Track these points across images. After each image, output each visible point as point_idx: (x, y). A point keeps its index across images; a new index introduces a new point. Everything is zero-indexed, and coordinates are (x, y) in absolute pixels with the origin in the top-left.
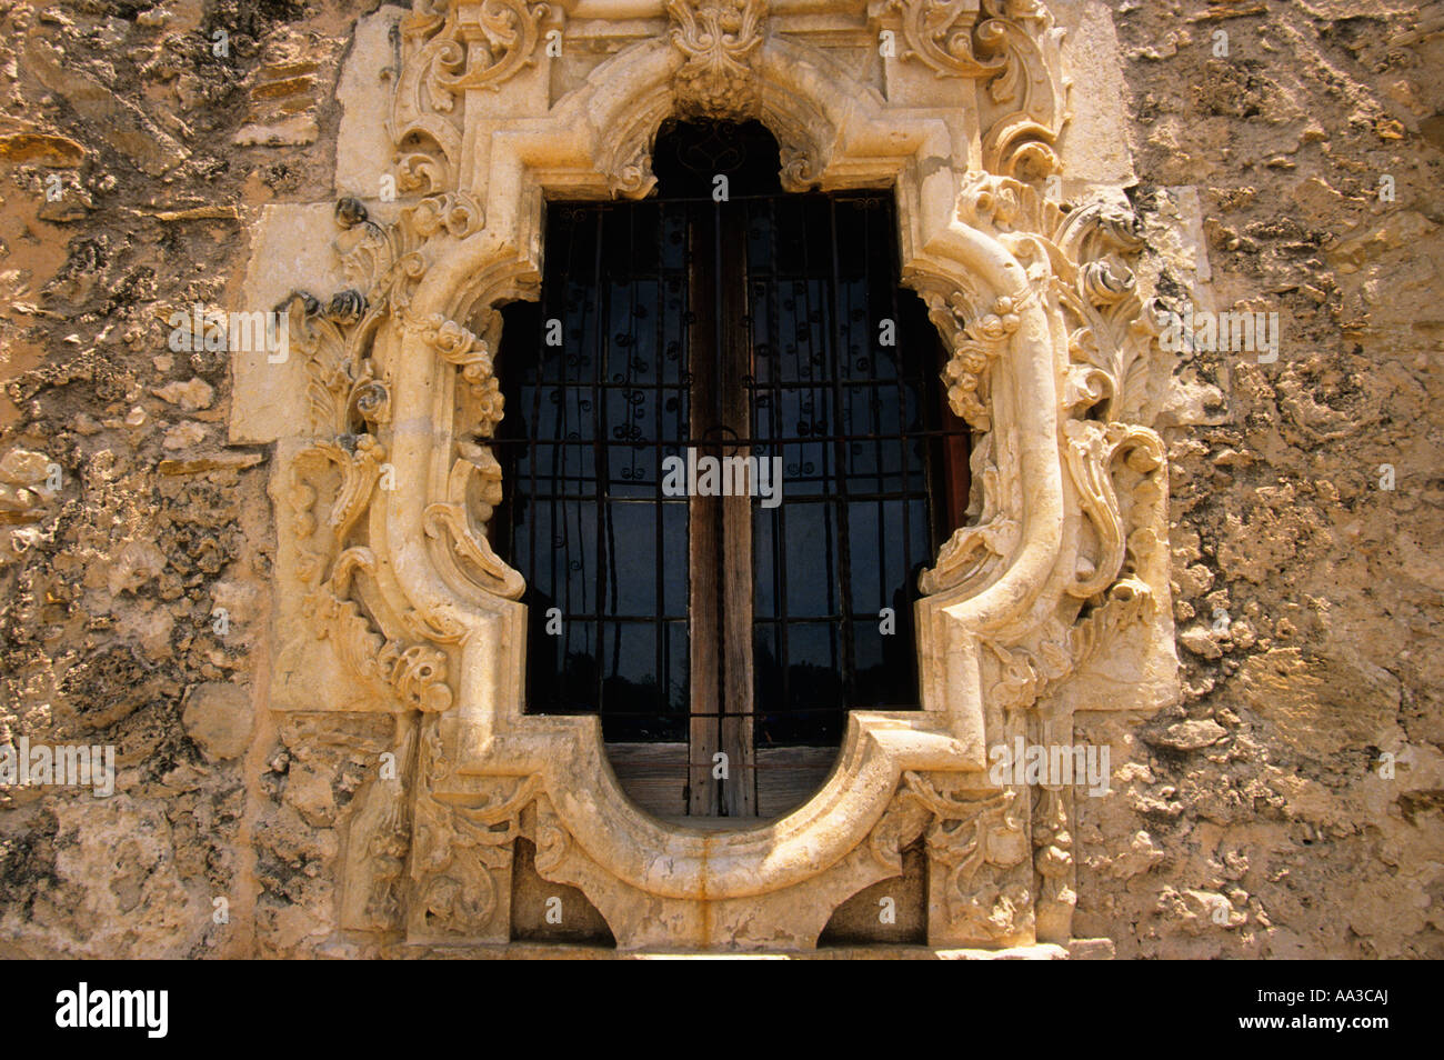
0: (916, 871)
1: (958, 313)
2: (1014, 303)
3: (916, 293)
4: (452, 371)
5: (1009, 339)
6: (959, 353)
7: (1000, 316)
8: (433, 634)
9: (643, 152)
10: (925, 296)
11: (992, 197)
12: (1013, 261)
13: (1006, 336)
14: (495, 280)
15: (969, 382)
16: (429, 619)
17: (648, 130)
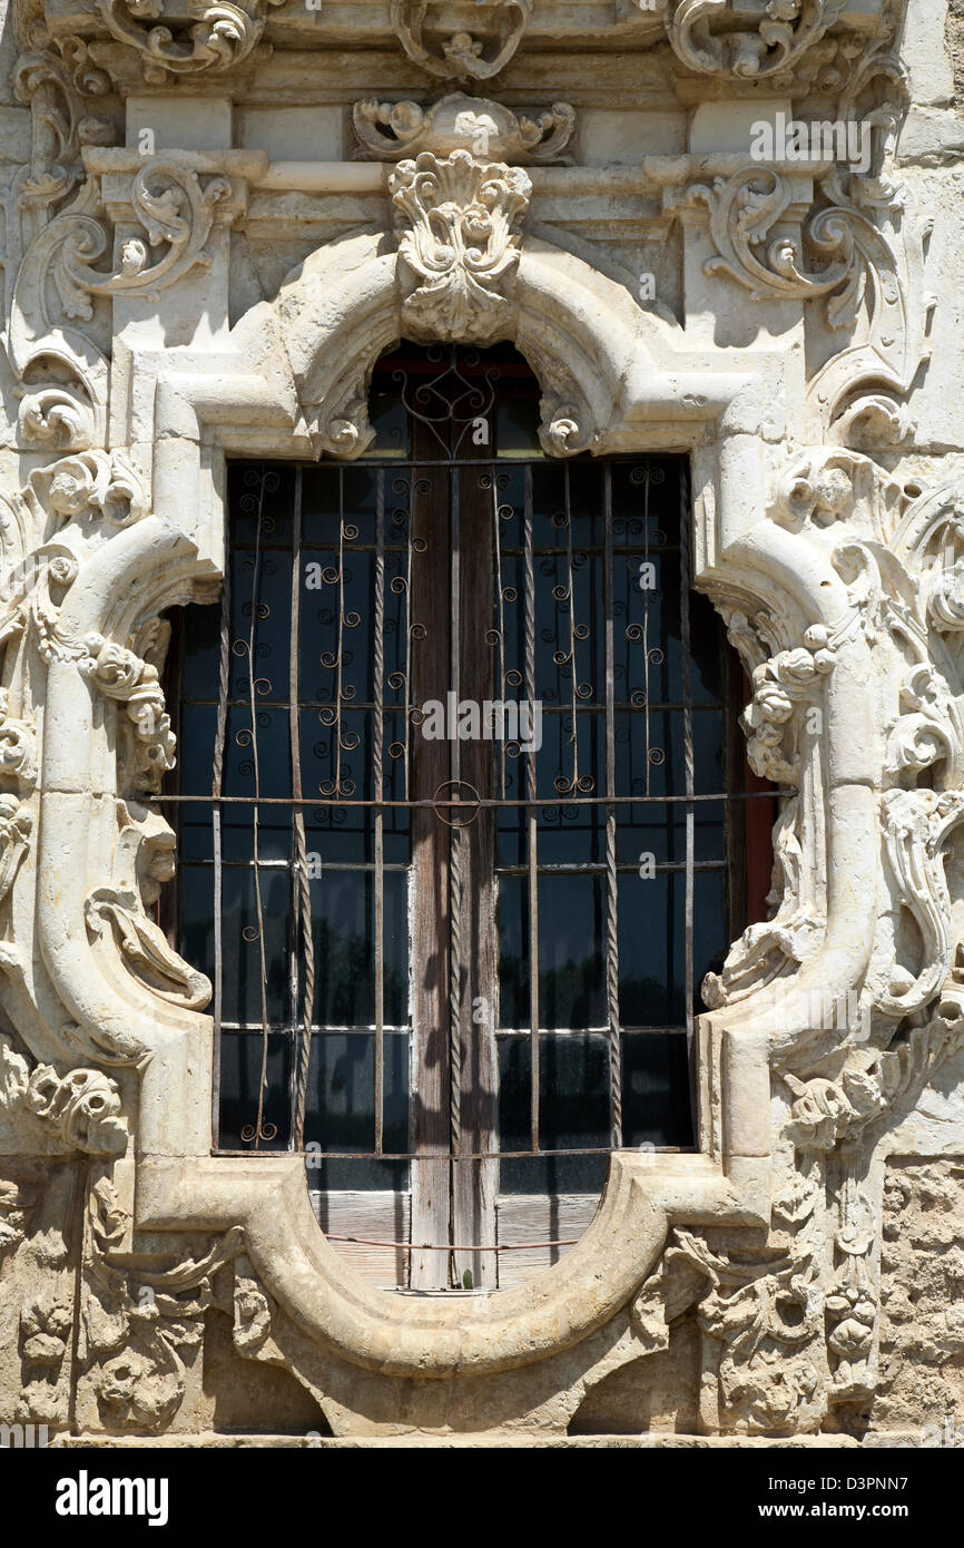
0: (688, 1350)
1: (763, 639)
2: (829, 635)
3: (712, 606)
4: (112, 708)
5: (823, 680)
6: (759, 694)
7: (812, 652)
8: (104, 1057)
9: (358, 397)
10: (724, 612)
11: (812, 483)
12: (833, 577)
13: (819, 677)
14: (166, 584)
15: (770, 735)
16: (98, 1039)
17: (363, 366)
